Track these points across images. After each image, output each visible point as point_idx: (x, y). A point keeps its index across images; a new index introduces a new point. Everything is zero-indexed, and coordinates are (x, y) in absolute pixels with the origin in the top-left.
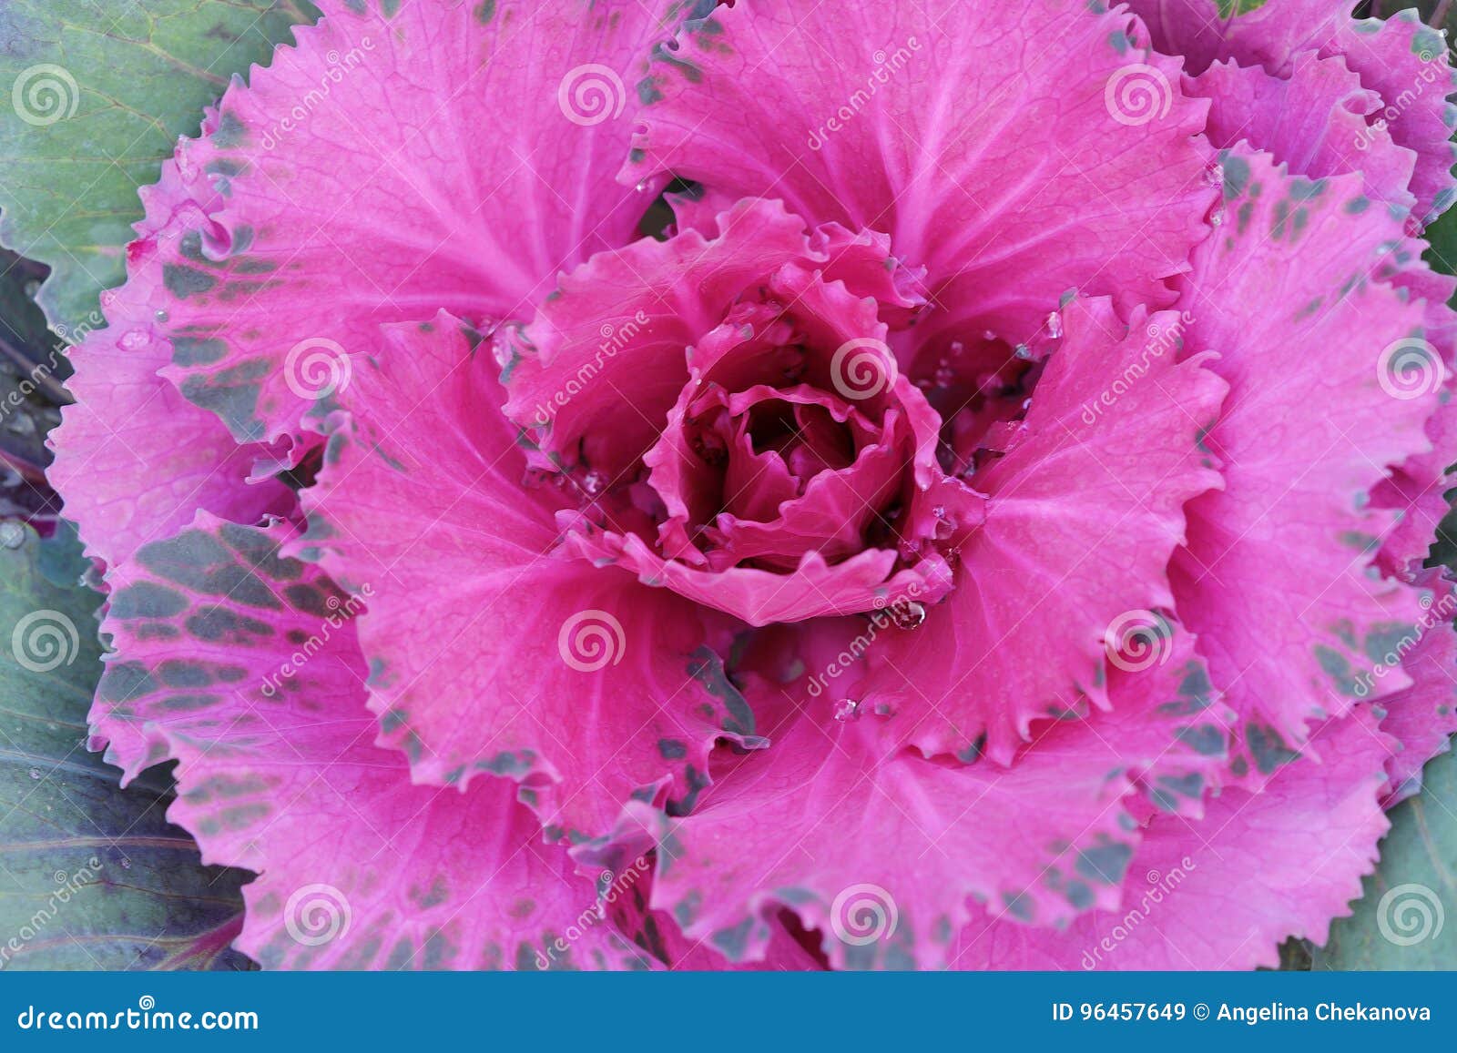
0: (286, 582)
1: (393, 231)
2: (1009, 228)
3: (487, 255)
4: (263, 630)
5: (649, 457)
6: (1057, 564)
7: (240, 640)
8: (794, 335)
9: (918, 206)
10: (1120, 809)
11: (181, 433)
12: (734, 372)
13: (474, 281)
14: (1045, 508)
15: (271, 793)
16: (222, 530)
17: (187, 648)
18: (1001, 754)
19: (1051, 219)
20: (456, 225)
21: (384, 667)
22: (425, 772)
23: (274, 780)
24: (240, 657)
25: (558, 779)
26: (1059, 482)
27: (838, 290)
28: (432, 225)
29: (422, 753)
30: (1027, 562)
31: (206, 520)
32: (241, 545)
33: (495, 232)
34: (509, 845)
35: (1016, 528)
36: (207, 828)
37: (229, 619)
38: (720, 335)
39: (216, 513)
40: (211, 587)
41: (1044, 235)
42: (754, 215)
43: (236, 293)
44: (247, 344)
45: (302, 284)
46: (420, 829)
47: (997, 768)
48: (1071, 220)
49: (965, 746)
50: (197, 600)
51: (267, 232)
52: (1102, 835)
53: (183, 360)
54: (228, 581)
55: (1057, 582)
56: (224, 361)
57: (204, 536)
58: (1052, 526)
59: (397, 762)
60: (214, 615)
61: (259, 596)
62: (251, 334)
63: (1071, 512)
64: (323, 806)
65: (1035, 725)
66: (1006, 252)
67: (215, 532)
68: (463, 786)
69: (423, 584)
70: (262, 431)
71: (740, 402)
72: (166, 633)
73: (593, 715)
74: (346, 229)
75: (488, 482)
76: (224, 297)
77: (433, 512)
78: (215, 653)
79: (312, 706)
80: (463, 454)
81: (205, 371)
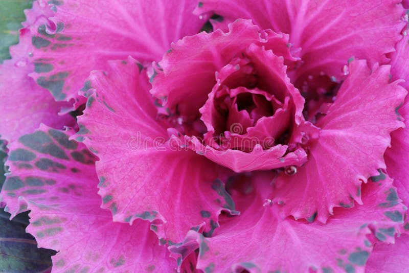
0: (71, 151)
1: (114, 28)
2: (330, 35)
3: (146, 38)
4: (62, 167)
5: (201, 110)
6: (344, 153)
7: (54, 170)
8: (253, 71)
9: (299, 26)
10: (365, 239)
11: (36, 97)
12: (232, 81)
13: (141, 47)
14: (341, 133)
15: (63, 224)
16: (49, 131)
17: (35, 172)
18: (322, 219)
19: (346, 32)
20: (135, 26)
21: (105, 180)
22: (118, 218)
23: (64, 219)
24: (54, 176)
25: (165, 222)
26: (346, 124)
27: (270, 53)
28: (127, 26)
29: (117, 210)
30: (334, 151)
31: (43, 127)
32: (56, 137)
33: (150, 30)
35: (330, 139)
36: (40, 235)
37: (51, 163)
38: (228, 68)
39: (48, 125)
40: (44, 151)
41: (343, 37)
42: (242, 25)
43: (58, 48)
44: (60, 66)
45: (81, 45)
46: (115, 239)
47: (321, 224)
48: (353, 33)
49: (309, 217)
50: (39, 156)
51: (69, 26)
52: (359, 248)
53: (38, 71)
54: (51, 150)
55: (344, 158)
56: (53, 72)
57: (43, 133)
58: (343, 139)
59: (109, 214)
60: (43, 160)
61: (62, 155)
62: (62, 63)
63: (350, 134)
64: (81, 229)
65: (334, 209)
66: (329, 43)
67: (47, 132)
68: (131, 223)
69: (120, 151)
70: (65, 96)
71: (234, 92)
72: (28, 167)
73: (178, 201)
74: (97, 26)
75: (144, 118)
76: (53, 49)
77: (124, 126)
78: (45, 175)
79: (79, 195)
80: (135, 107)
81: (46, 75)
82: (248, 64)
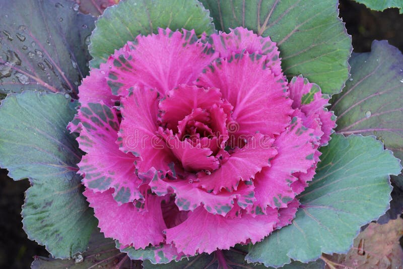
0: (110, 119)
1: (153, 74)
2: (252, 118)
3: (165, 86)
4: (101, 124)
5: (179, 122)
6: (237, 167)
7: (98, 125)
8: (209, 121)
10: (232, 200)
11: (103, 91)
12: (198, 118)
13: (161, 89)
14: (240, 159)
15: (94, 145)
16: (104, 105)
17: (89, 121)
18: (215, 192)
19: (260, 120)
20: (163, 78)
21: (122, 130)
22: (121, 149)
23: (95, 143)
24: (97, 127)
25: (142, 160)
26: (244, 156)
27: (222, 110)
28: (159, 75)
29: (122, 146)
30: (233, 165)
31: (102, 102)
32: (105, 109)
33: (168, 84)
34: (127, 174)
35: (234, 161)
36: (81, 143)
37: (98, 120)
38: (199, 109)
39: (104, 102)
40: (97, 114)
41: (258, 122)
43: (123, 69)
44: (121, 80)
45: (135, 74)
47: (214, 194)
48: (263, 121)
49: (209, 190)
50: (94, 115)
51: (134, 60)
52: (227, 204)
53: (110, 78)
54: (101, 115)
55: (236, 169)
56: (117, 81)
57: (101, 105)
58: (240, 162)
59: (117, 147)
60: (95, 118)
61: (104, 119)
62: (123, 79)
63: (243, 161)
64: (101, 151)
65: (223, 188)
66: (250, 122)
67: (102, 105)
68: (127, 153)
69: (134, 123)
70: (117, 94)
71: (197, 123)
72: (87, 117)
73: (150, 161)
74: (146, 68)
75: (150, 119)
76: (122, 69)
77: (140, 115)
78: (93, 124)
80: (148, 112)
81: (113, 81)
82: (208, 116)
